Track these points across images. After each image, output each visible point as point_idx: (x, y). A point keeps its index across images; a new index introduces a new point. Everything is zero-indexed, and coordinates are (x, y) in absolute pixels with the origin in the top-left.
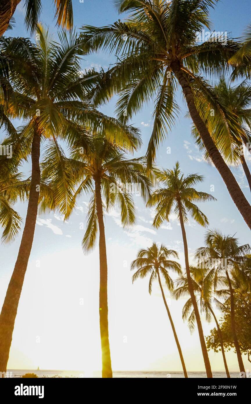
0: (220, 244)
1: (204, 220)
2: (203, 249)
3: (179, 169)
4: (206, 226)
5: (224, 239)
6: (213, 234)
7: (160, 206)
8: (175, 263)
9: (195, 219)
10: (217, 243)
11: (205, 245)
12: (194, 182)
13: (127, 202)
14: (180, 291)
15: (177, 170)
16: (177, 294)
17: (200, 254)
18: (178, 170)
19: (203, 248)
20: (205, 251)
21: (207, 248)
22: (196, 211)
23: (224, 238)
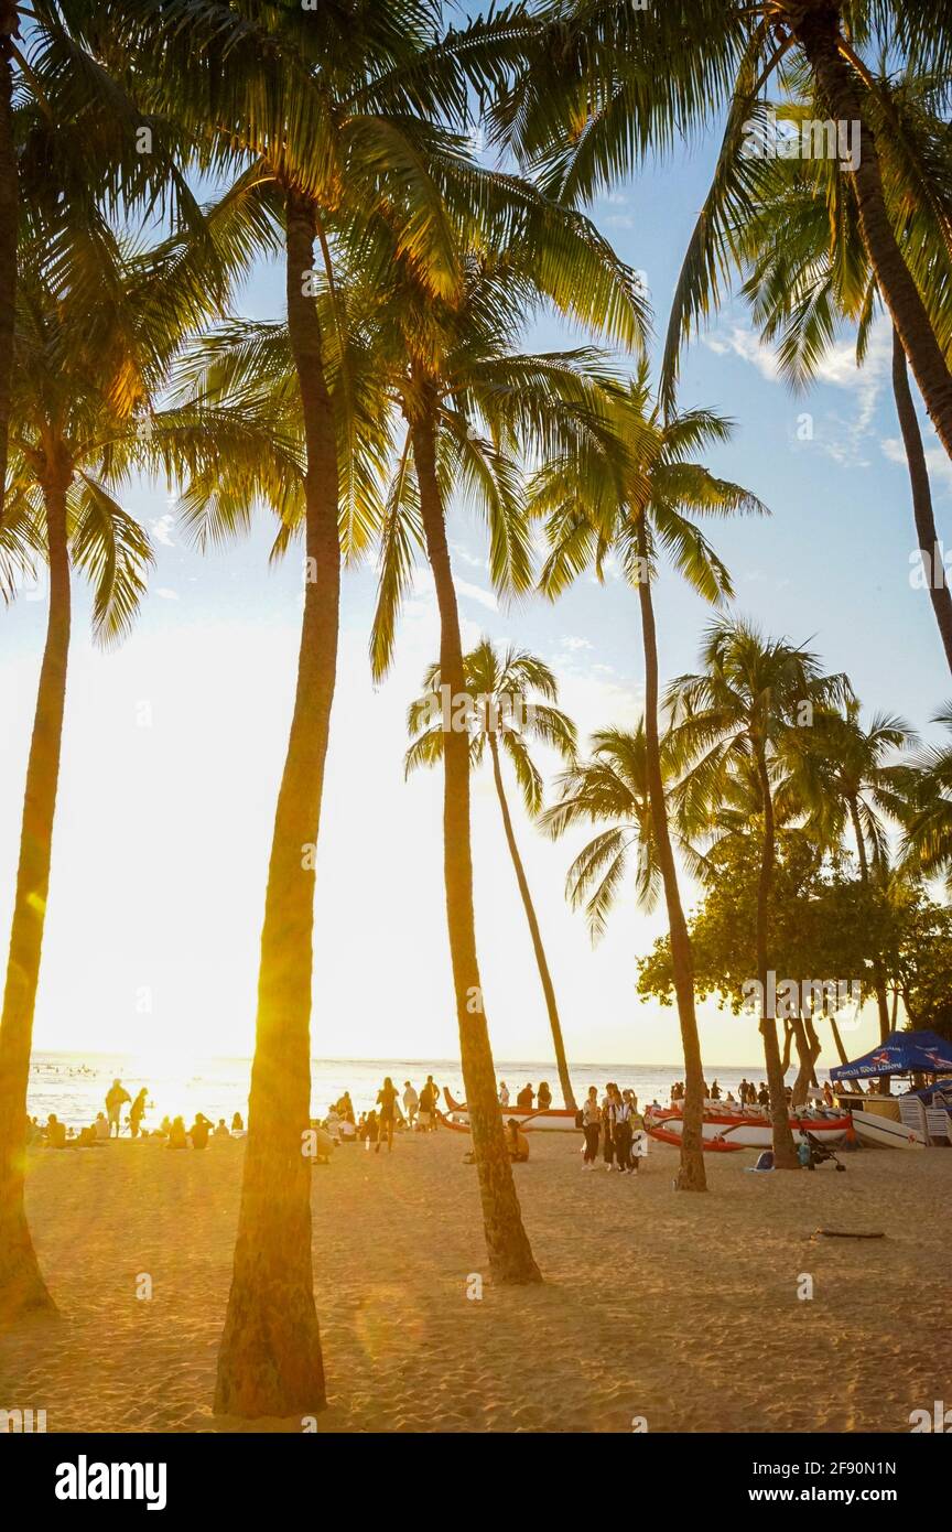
0: (751, 666)
1: (718, 581)
2: (690, 682)
3: (646, 384)
4: (725, 606)
5: (767, 654)
6: (733, 632)
7: (560, 519)
8: (555, 717)
9: (687, 574)
10: (741, 663)
11: (702, 670)
12: (699, 440)
13: (508, 508)
14: (569, 812)
15: (639, 388)
16: (558, 820)
17: (680, 697)
18: (643, 389)
19: (694, 677)
20: (696, 687)
21: (704, 678)
22: (694, 548)
23: (769, 646)
